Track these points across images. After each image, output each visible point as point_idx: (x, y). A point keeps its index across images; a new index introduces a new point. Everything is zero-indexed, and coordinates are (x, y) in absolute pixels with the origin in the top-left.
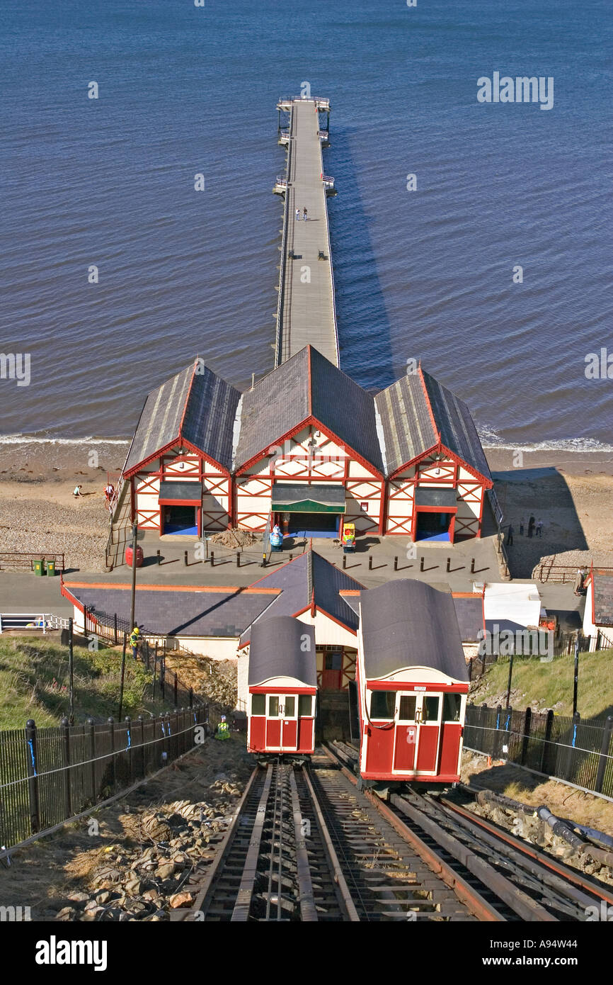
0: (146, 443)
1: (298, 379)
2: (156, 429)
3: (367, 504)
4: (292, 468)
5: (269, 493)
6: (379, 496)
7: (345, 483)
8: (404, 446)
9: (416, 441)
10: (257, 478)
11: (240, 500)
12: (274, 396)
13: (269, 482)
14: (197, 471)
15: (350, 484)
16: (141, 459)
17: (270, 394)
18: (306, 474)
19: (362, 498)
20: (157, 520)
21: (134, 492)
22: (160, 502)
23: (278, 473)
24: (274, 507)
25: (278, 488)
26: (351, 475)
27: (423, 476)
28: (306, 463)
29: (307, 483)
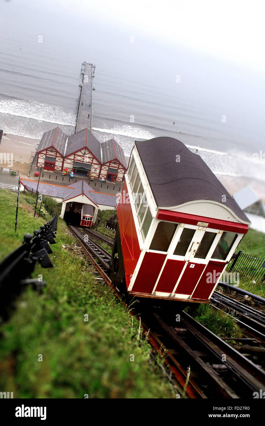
0: (43, 146)
1: (83, 136)
2: (46, 143)
3: (96, 170)
4: (79, 158)
5: (72, 163)
6: (99, 168)
7: (91, 164)
8: (107, 158)
9: (110, 157)
10: (70, 159)
11: (65, 164)
12: (77, 139)
13: (73, 161)
14: (55, 155)
15: (93, 164)
16: (41, 150)
17: (76, 139)
18: (82, 160)
19: (95, 168)
20: (43, 166)
21: (38, 158)
22: (45, 161)
23: (75, 159)
24: (73, 167)
25: (75, 163)
26: (94, 162)
27: (110, 165)
28: (83, 157)
29: (82, 162)
